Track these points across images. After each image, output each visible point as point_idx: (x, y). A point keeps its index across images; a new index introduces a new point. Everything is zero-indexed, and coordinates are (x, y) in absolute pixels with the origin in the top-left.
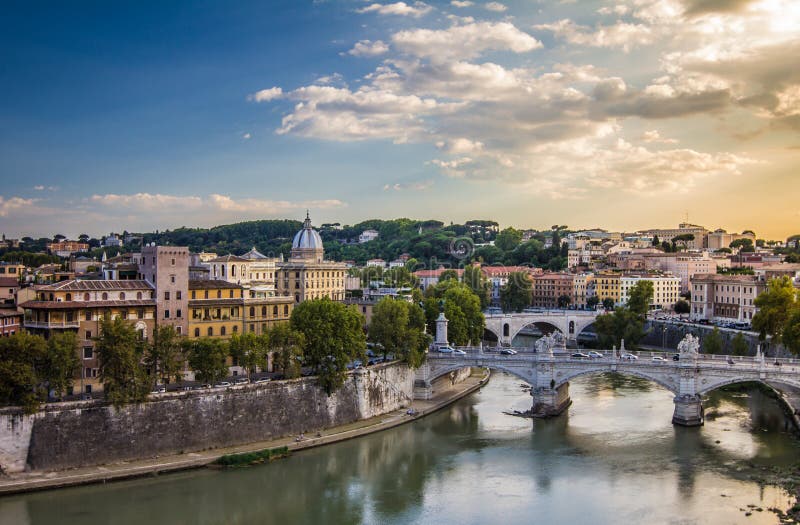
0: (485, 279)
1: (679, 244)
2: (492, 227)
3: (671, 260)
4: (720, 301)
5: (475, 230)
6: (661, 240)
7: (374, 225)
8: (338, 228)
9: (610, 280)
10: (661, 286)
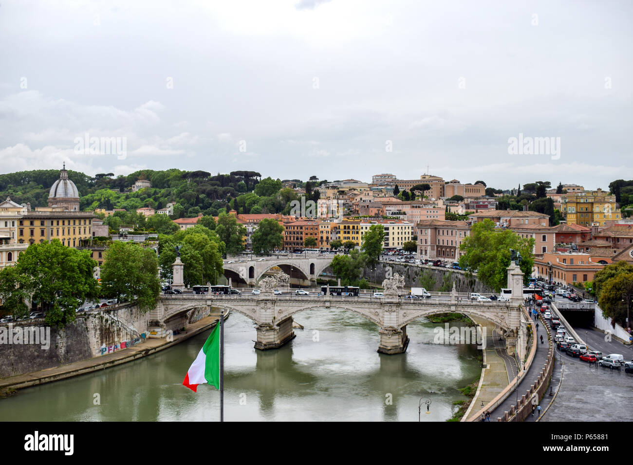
0: (240, 226)
1: (417, 193)
2: (255, 178)
3: (406, 208)
4: (441, 244)
5: (238, 180)
6: (401, 190)
7: (146, 175)
8: (112, 177)
9: (351, 226)
10: (396, 231)
